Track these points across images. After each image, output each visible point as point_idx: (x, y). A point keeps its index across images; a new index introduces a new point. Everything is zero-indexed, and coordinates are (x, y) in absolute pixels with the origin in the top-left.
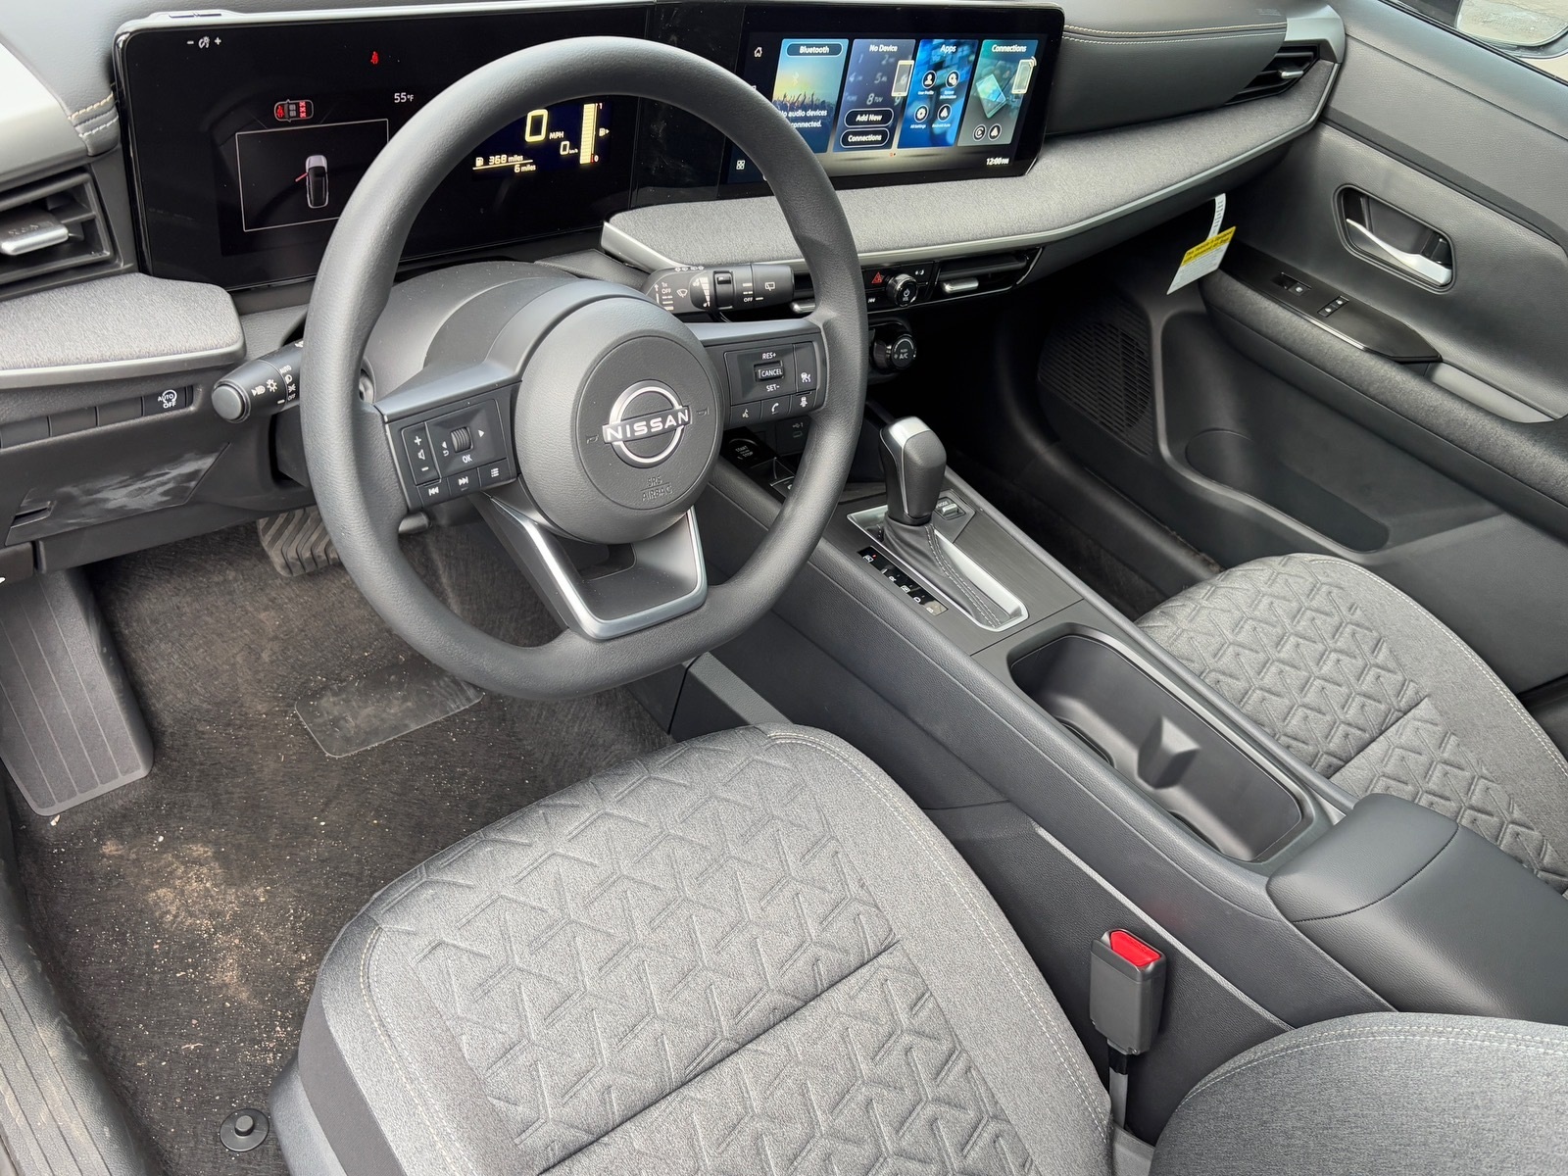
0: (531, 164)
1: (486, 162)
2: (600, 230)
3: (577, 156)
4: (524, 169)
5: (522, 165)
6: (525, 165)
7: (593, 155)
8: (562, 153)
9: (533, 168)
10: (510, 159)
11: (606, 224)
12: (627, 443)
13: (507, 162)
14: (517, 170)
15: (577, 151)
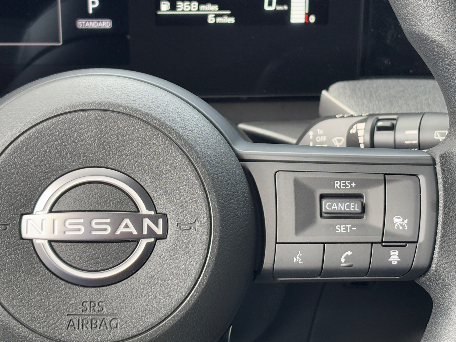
0: (229, 16)
1: (173, 7)
2: (317, 98)
3: (287, 13)
4: (220, 20)
5: (217, 16)
6: (221, 16)
7: (308, 15)
8: (267, 7)
9: (231, 20)
10: (202, 7)
11: (324, 92)
12: (53, 244)
13: (199, 10)
14: (211, 20)
15: (285, 8)
